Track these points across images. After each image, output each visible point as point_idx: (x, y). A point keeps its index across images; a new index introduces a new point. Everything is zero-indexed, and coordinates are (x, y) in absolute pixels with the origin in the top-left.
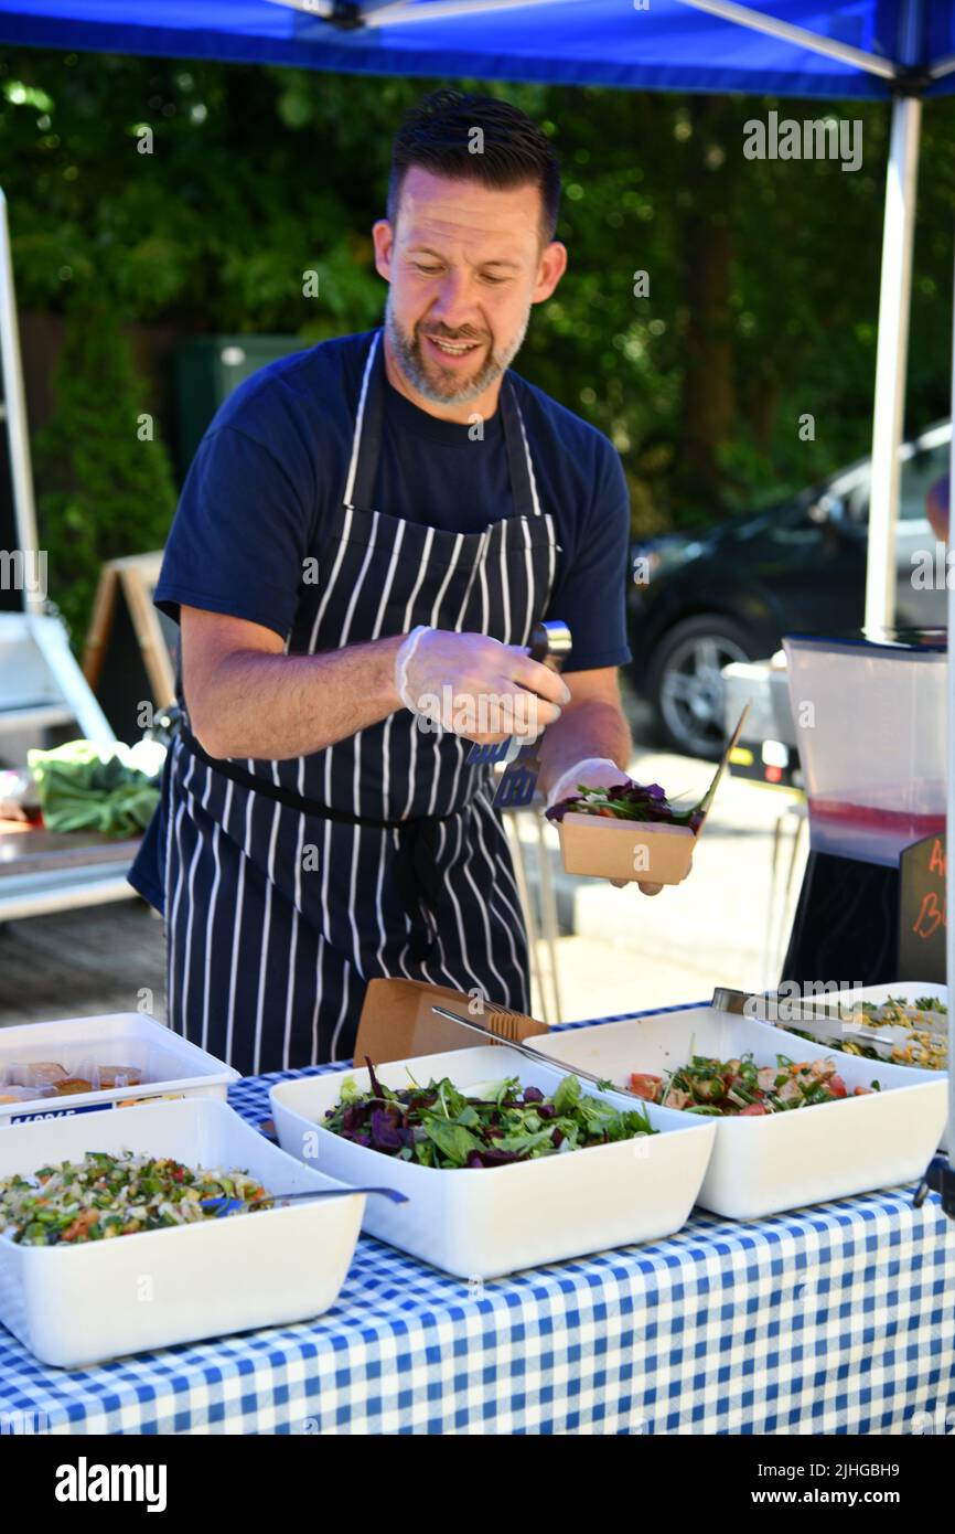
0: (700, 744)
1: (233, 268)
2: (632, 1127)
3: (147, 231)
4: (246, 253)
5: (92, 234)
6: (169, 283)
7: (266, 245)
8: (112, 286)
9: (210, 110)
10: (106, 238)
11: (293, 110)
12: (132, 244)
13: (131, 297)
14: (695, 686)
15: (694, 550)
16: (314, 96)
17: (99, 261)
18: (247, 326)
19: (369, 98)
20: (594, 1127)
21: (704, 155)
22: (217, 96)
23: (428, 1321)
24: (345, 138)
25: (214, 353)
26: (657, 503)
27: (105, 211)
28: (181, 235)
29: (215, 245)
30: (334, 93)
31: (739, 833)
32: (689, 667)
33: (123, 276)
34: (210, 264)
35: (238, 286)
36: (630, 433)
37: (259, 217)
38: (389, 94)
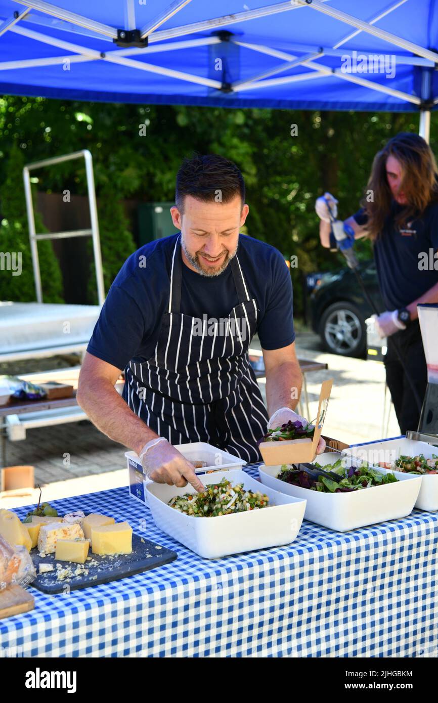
0: (339, 350)
1: (159, 177)
2: (391, 479)
3: (127, 165)
4: (163, 172)
5: (107, 167)
6: (136, 184)
7: (170, 169)
8: (115, 186)
9: (151, 121)
10: (113, 168)
11: (182, 120)
12: (122, 170)
13: (122, 189)
14: (337, 328)
15: (335, 278)
16: (189, 115)
17: (110, 177)
18: (164, 199)
19: (209, 115)
20: (377, 479)
21: (327, 132)
22: (154, 115)
23: (329, 545)
24: (199, 130)
25: (153, 208)
26: (312, 261)
27: (112, 159)
28: (139, 166)
29: (151, 169)
30: (196, 114)
31: (360, 382)
32: (335, 321)
33: (119, 182)
34: (150, 177)
35: (161, 184)
36: (298, 235)
37: (167, 158)
38: (216, 113)
